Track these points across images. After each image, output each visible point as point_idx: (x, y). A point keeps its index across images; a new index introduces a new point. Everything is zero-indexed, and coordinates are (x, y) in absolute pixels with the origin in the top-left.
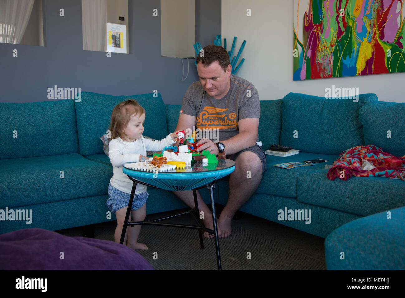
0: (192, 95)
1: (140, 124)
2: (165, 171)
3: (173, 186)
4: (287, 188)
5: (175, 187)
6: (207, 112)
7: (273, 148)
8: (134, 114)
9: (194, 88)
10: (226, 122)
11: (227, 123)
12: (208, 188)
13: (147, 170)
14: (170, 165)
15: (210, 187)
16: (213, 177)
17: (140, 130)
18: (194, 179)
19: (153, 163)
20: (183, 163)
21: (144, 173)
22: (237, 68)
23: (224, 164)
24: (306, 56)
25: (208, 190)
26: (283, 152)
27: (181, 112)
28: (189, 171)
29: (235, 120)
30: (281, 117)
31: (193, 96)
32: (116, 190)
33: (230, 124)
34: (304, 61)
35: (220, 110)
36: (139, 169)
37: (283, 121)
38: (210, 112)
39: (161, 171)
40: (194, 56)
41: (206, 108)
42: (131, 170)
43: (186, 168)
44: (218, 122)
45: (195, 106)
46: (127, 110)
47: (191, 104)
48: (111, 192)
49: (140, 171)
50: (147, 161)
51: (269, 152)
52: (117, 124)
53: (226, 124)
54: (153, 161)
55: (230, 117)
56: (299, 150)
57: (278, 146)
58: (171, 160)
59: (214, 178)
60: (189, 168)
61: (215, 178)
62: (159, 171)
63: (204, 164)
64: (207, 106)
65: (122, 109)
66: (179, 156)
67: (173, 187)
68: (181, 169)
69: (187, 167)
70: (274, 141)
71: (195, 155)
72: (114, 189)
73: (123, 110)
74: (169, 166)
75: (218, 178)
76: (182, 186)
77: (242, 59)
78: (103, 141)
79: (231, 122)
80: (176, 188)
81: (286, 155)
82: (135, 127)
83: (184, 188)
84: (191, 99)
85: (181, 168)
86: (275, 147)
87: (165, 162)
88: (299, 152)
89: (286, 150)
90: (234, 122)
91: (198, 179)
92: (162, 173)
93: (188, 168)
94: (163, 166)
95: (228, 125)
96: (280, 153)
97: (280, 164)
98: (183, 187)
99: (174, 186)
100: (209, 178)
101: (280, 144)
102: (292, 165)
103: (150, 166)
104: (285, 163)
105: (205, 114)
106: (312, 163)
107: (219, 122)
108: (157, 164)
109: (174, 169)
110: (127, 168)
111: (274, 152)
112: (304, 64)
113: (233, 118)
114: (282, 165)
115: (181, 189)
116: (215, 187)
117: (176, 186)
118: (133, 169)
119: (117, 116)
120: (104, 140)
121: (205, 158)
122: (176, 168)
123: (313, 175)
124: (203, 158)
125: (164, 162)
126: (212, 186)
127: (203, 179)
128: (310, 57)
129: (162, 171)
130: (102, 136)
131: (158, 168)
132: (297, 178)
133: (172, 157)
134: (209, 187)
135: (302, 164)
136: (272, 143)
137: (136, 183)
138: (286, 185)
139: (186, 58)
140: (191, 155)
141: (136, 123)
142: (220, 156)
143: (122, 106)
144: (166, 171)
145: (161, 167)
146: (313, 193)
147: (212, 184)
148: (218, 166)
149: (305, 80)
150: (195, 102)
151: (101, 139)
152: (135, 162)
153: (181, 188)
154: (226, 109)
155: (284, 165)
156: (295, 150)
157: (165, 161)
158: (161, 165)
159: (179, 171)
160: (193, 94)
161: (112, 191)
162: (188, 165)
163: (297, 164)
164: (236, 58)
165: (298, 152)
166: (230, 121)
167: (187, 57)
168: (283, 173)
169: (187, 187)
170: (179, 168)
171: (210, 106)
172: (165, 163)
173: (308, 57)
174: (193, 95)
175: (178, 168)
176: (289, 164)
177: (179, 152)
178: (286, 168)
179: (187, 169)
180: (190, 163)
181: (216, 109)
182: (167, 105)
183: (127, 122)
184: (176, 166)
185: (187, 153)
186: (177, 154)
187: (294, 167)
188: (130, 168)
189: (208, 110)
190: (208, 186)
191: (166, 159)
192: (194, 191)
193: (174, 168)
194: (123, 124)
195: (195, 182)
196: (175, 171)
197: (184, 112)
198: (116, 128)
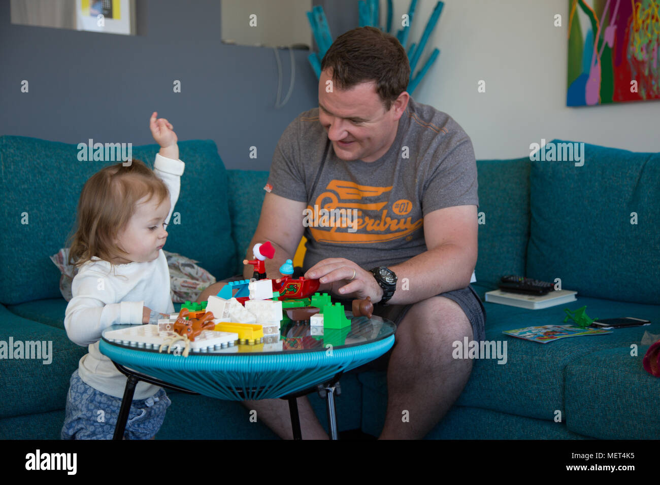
0: (296, 148)
1: (157, 223)
2: (208, 348)
3: (230, 388)
4: (539, 393)
5: (234, 390)
6: (337, 195)
7: (507, 286)
8: (145, 196)
9: (303, 127)
10: (382, 224)
11: (387, 226)
12: (323, 394)
13: (160, 346)
14: (222, 334)
15: (328, 391)
16: (333, 366)
17: (159, 239)
18: (283, 372)
19: (179, 329)
20: (256, 329)
21: (153, 354)
22: (419, 73)
23: (367, 330)
24: (601, 42)
25: (322, 398)
26: (533, 297)
27: (268, 189)
28: (272, 350)
29: (409, 219)
30: (529, 204)
31: (299, 149)
32: (95, 394)
33: (394, 227)
34: (596, 56)
35: (371, 191)
36: (141, 346)
37: (534, 215)
38: (344, 195)
39: (197, 350)
40: (309, 43)
41: (333, 184)
42: (121, 346)
43: (265, 341)
44: (363, 224)
45: (305, 176)
46: (127, 187)
47: (293, 171)
48: (82, 399)
49: (144, 349)
50: (163, 323)
51: (494, 296)
52: (99, 225)
53: (382, 228)
54: (177, 322)
55: (396, 211)
56: (576, 293)
57: (522, 279)
58: (227, 320)
59: (337, 367)
60: (274, 340)
61: (340, 367)
62: (192, 350)
63: (314, 330)
64: (337, 179)
65: (113, 185)
66: (249, 310)
67: (229, 391)
68: (250, 344)
69: (268, 338)
70: (511, 269)
71: (293, 307)
72: (90, 392)
73: (115, 186)
74: (219, 336)
75: (347, 367)
76: (254, 388)
77: (432, 49)
78: (58, 265)
79: (398, 223)
80: (239, 393)
81: (540, 303)
82: (146, 231)
83: (260, 392)
84: (294, 157)
85: (252, 341)
86: (513, 282)
87: (210, 326)
88: (576, 296)
89: (541, 292)
90: (405, 223)
91: (294, 372)
92: (200, 354)
93: (270, 340)
94: (205, 337)
95: (388, 231)
96: (525, 298)
97: (521, 331)
98: (256, 391)
99: (233, 387)
100: (322, 368)
101: (525, 275)
102: (553, 332)
103: (170, 334)
104: (533, 328)
105: (329, 198)
106: (608, 329)
107: (364, 222)
108: (188, 332)
109: (233, 345)
110: (110, 341)
111: (508, 296)
112: (596, 62)
113: (404, 213)
114: (525, 333)
115: (253, 396)
116: (339, 392)
117: (237, 389)
118: (126, 343)
119: (98, 204)
120: (61, 263)
121: (318, 313)
122: (238, 342)
123: (605, 360)
124: (312, 314)
125: (207, 325)
126: (333, 389)
127: (308, 370)
128: (611, 45)
129: (201, 350)
130: (57, 252)
131: (188, 341)
132: (565, 367)
133: (231, 311)
134: (325, 392)
135: (578, 332)
136: (506, 273)
137: (133, 379)
138: (535, 386)
139: (286, 49)
140: (279, 305)
141: (148, 220)
142: (358, 307)
143: (112, 176)
144: (212, 351)
145: (197, 339)
146: (607, 408)
147: (331, 382)
148: (350, 336)
149: (598, 105)
150: (303, 164)
151: (55, 262)
152: (131, 325)
153: (253, 393)
154: (388, 189)
155: (530, 331)
156: (569, 292)
157: (210, 323)
158: (198, 334)
159: (245, 349)
160: (301, 144)
161: (85, 396)
162: (270, 334)
163: (566, 331)
164: (415, 47)
165: (574, 297)
166: (396, 221)
167: (289, 45)
168: (527, 353)
169: (266, 391)
170: (247, 342)
171: (345, 180)
172: (211, 329)
173: (607, 44)
174: (299, 145)
175: (243, 340)
176: (545, 331)
177: (248, 299)
178: (536, 340)
179: (268, 343)
180: (276, 327)
181: (362, 188)
182: (232, 172)
183: (128, 218)
184: (239, 336)
185: (272, 301)
186: (244, 305)
187: (559, 337)
188: (118, 341)
189: (339, 190)
190: (321, 389)
191: (213, 318)
192: (292, 399)
193: (232, 342)
194: (116, 223)
195: (286, 379)
196: (235, 350)
197: (276, 191)
198: (97, 233)
